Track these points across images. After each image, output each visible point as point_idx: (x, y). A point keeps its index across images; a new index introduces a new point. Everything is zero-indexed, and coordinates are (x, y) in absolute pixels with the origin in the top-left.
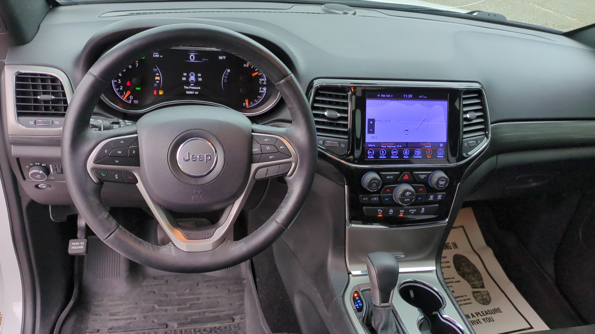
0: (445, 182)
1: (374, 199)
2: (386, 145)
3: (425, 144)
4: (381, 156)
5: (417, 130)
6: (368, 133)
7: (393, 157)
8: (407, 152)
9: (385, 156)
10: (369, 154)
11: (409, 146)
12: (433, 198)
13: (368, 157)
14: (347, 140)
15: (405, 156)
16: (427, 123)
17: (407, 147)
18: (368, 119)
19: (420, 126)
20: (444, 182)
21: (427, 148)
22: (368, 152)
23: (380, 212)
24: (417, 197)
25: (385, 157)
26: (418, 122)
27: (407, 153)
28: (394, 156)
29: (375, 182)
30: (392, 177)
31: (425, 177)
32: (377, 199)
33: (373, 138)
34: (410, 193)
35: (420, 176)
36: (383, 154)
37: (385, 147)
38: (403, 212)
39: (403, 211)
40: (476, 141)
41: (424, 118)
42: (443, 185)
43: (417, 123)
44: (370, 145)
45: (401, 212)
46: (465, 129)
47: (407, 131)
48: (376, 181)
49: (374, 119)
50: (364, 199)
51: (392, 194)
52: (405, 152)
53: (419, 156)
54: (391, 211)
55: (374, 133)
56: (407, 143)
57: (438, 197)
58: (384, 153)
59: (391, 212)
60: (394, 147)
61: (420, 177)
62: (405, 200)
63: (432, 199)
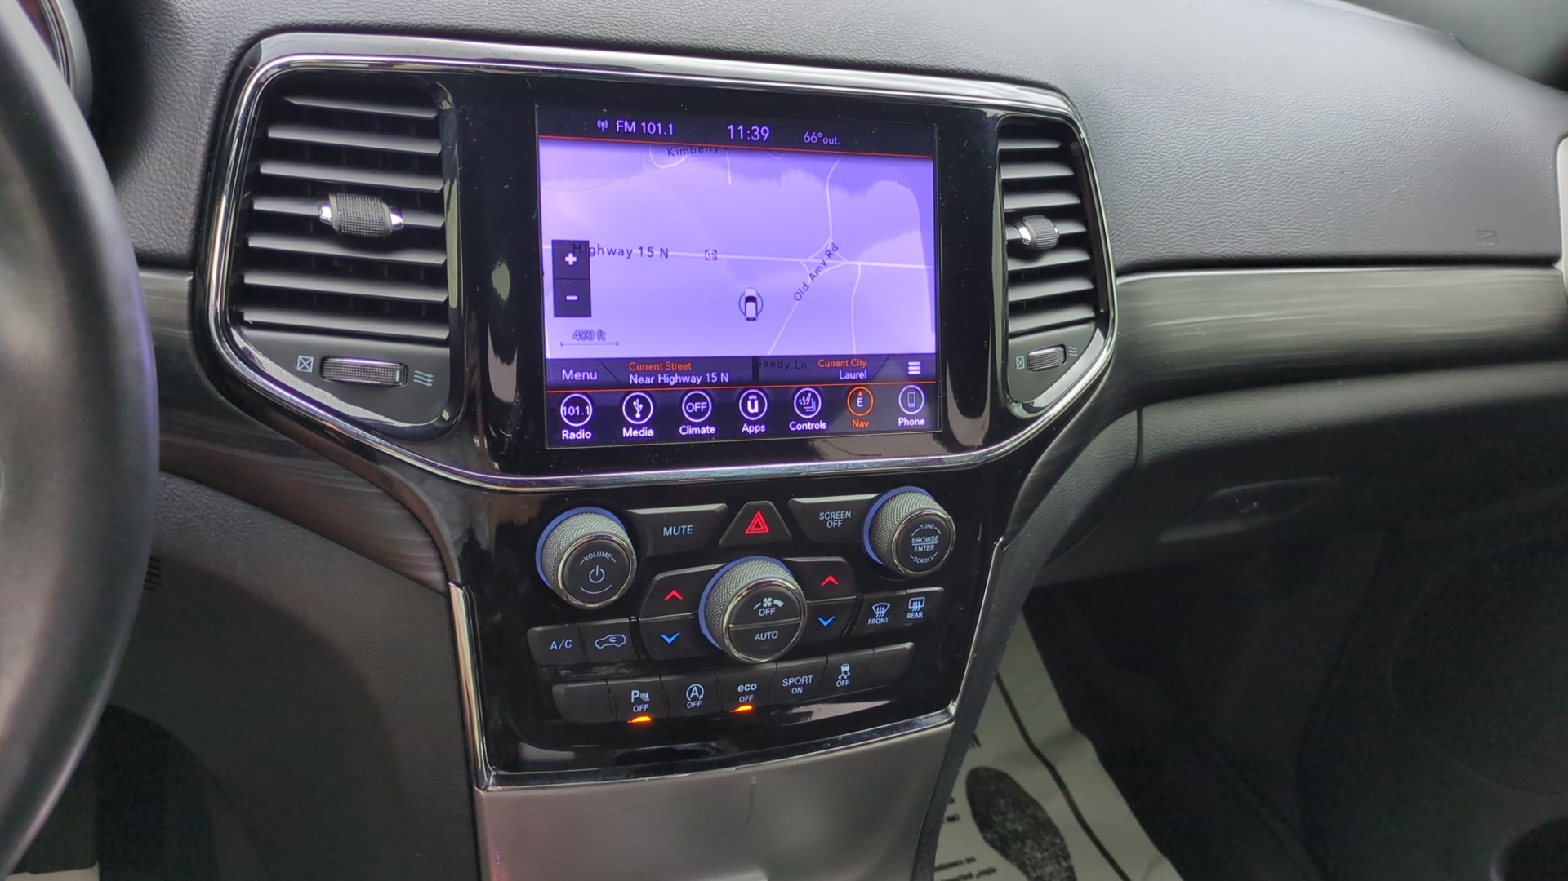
0: (939, 539)
1: (607, 641)
2: (654, 374)
3: (838, 364)
4: (628, 426)
5: (798, 296)
6: (558, 313)
7: (691, 431)
8: (756, 403)
9: (648, 425)
10: (568, 417)
11: (763, 373)
12: (885, 615)
13: (565, 434)
14: (446, 352)
15: (750, 423)
16: (845, 262)
17: (755, 381)
18: (554, 242)
19: (813, 277)
20: (935, 540)
21: (850, 381)
22: (563, 408)
23: (639, 701)
24: (816, 613)
25: (651, 433)
26: (801, 261)
27: (756, 410)
28: (694, 425)
29: (602, 562)
30: (689, 529)
31: (846, 521)
32: (619, 640)
33: (581, 335)
34: (780, 603)
35: (822, 516)
36: (638, 415)
37: (649, 380)
38: (750, 692)
39: (754, 687)
40: (1060, 348)
41: (830, 241)
42: (930, 553)
43: (799, 263)
44: (567, 375)
45: (744, 693)
46: (1018, 294)
47: (751, 305)
48: (604, 555)
49: (587, 243)
50: (554, 645)
51: (694, 607)
52: (749, 403)
53: (812, 420)
54: (695, 693)
55: (588, 314)
56: (756, 360)
57: (911, 611)
58: (644, 413)
59: (695, 698)
60: (694, 380)
61: (825, 520)
62: (758, 637)
63: (883, 620)
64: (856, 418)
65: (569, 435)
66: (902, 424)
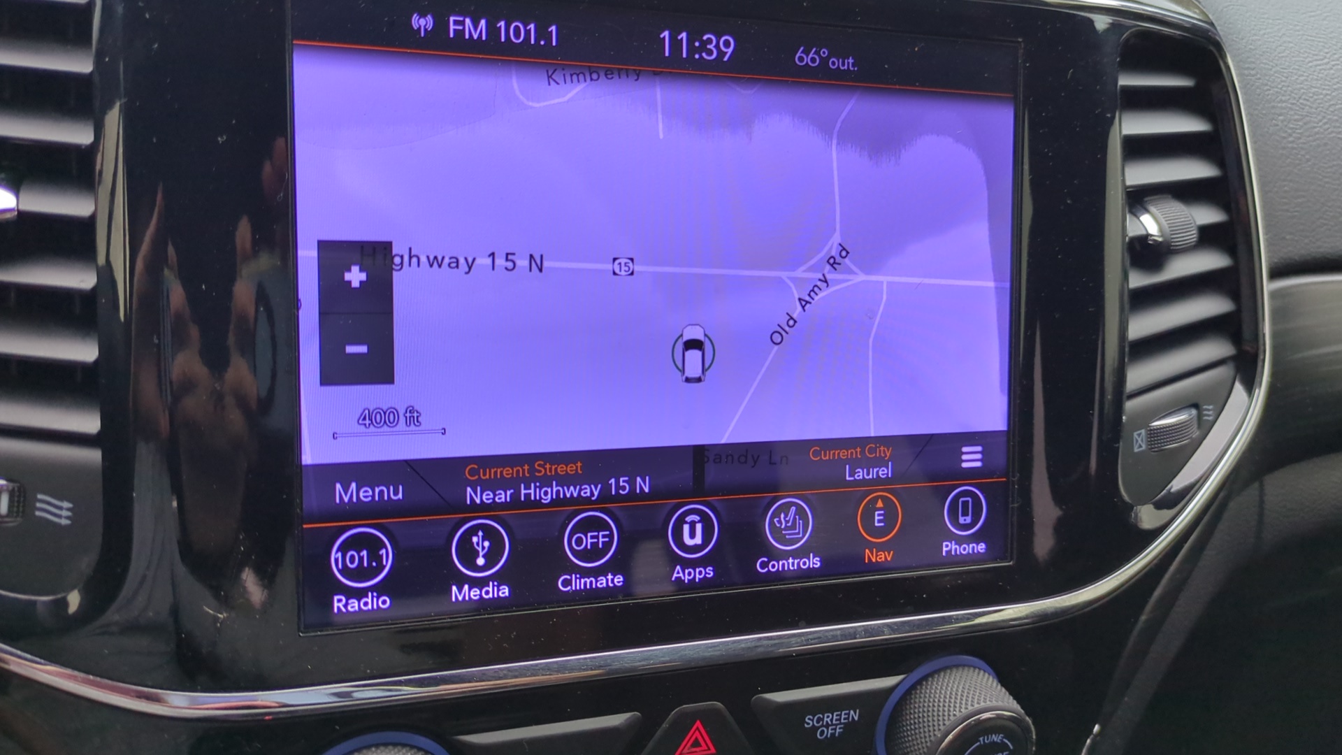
2: (513, 483)
3: (843, 454)
4: (461, 580)
5: (777, 336)
6: (328, 378)
7: (578, 584)
8: (699, 527)
9: (499, 579)
10: (345, 571)
11: (712, 474)
13: (338, 603)
14: (94, 456)
15: (686, 564)
16: (861, 277)
17: (698, 490)
18: (323, 246)
19: (804, 303)
21: (864, 482)
22: (335, 555)
25: (505, 591)
26: (784, 275)
27: (698, 540)
28: (584, 573)
31: (850, 726)
33: (372, 418)
35: (810, 721)
36: (481, 561)
37: (503, 497)
40: (1194, 412)
41: (836, 239)
43: (780, 281)
44: (345, 494)
46: (1144, 325)
47: (694, 356)
49: (387, 246)
52: (686, 528)
53: (795, 554)
55: (388, 378)
56: (699, 453)
58: (492, 558)
60: (586, 492)
61: (814, 729)
64: (871, 546)
65: (346, 606)
66: (949, 552)
